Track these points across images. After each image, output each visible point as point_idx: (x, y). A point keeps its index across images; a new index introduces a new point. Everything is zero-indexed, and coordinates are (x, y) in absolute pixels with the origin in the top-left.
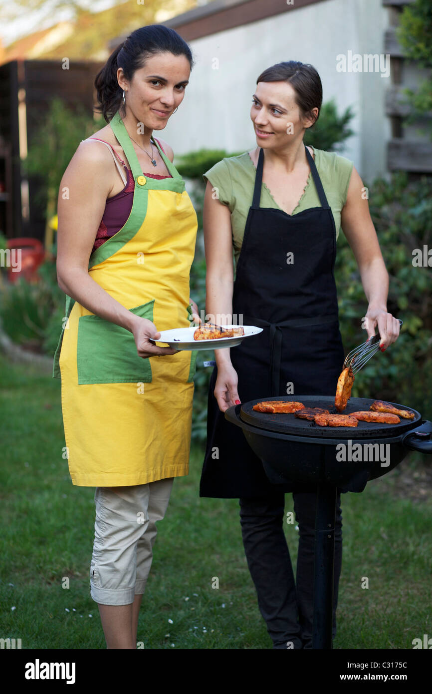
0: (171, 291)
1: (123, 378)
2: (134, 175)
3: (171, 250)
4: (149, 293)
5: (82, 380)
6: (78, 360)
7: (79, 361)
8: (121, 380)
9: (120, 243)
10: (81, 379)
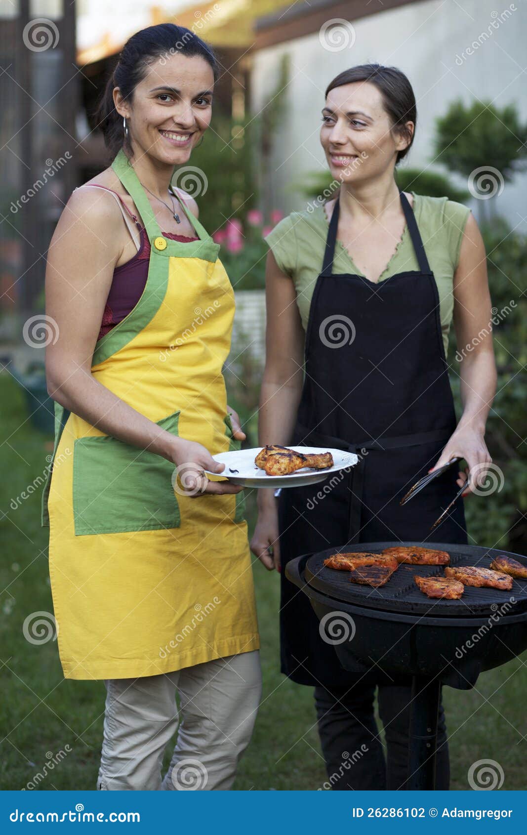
0: (202, 397)
1: (140, 524)
2: (150, 236)
3: (200, 341)
4: (172, 402)
5: (81, 528)
6: (74, 500)
7: (76, 502)
8: (138, 527)
9: (129, 334)
10: (79, 527)
